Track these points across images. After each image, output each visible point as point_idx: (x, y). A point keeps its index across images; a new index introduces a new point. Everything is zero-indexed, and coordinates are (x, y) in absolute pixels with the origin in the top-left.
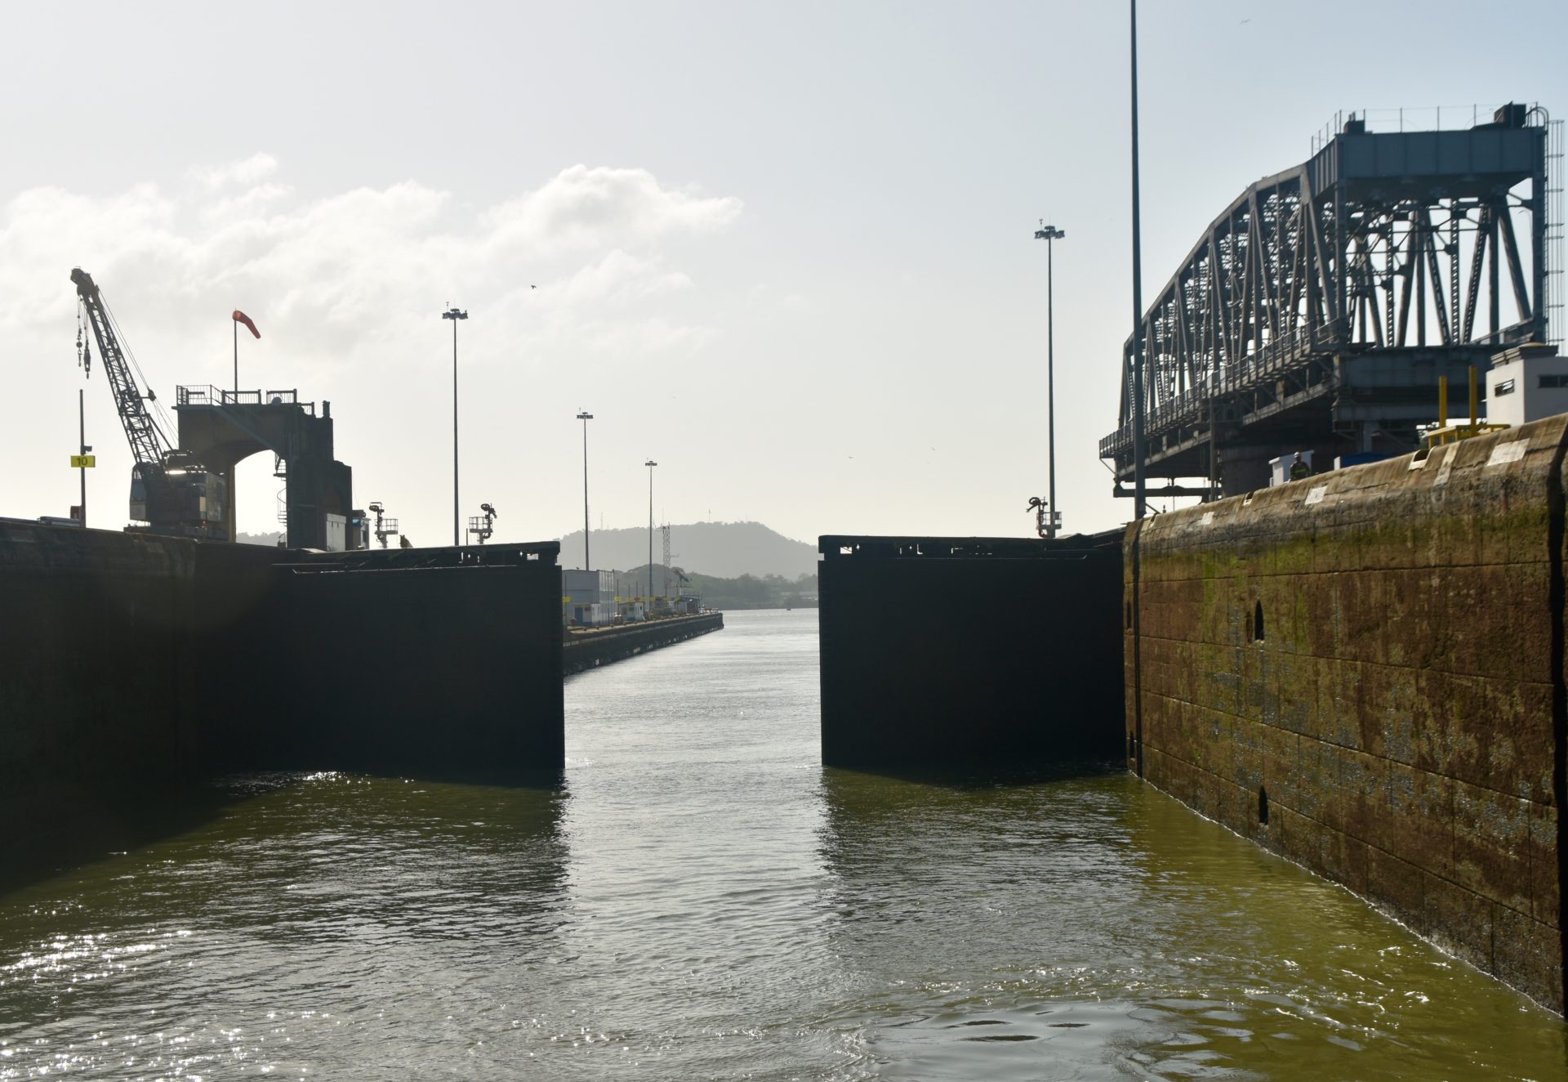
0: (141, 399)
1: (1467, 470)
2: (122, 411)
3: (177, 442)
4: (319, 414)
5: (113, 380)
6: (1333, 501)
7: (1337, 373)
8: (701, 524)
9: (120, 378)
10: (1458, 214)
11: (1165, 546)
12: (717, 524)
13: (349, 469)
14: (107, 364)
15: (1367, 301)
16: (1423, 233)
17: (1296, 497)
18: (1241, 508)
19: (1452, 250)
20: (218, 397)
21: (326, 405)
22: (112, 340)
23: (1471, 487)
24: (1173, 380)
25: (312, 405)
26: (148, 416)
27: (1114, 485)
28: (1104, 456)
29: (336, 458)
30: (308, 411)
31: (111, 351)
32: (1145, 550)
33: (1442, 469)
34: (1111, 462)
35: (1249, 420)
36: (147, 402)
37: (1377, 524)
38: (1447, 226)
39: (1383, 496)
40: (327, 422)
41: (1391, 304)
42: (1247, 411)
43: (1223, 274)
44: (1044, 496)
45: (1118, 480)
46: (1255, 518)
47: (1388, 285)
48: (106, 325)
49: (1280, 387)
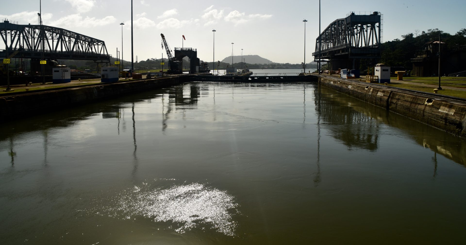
0: (170, 51)
1: (374, 94)
2: (167, 53)
3: (174, 55)
4: (195, 51)
5: (166, 49)
6: (353, 89)
7: (350, 51)
8: (249, 55)
9: (167, 49)
10: (368, 27)
11: (325, 84)
12: (251, 55)
13: (199, 59)
14: (165, 47)
15: (354, 36)
16: (362, 28)
17: (346, 85)
18: (338, 83)
19: (367, 31)
20: (180, 49)
21: (196, 49)
22: (166, 43)
23: (375, 97)
24: (324, 46)
25: (194, 49)
26: (171, 54)
27: (314, 60)
28: (313, 55)
29: (197, 57)
30: (193, 50)
31: (166, 45)
32: (322, 83)
33: (370, 92)
34: (314, 56)
35: (336, 55)
36: (171, 52)
37: (360, 96)
38: (366, 28)
39: (361, 92)
40: (196, 52)
41: (357, 37)
42: (335, 54)
43: (332, 30)
44: (304, 62)
45: (315, 59)
46: (340, 86)
47: (357, 35)
48: (165, 41)
49: (341, 51)
